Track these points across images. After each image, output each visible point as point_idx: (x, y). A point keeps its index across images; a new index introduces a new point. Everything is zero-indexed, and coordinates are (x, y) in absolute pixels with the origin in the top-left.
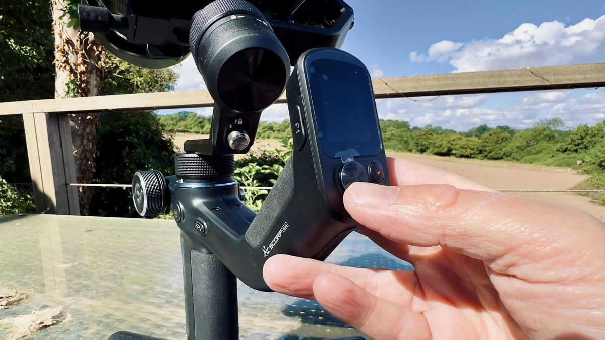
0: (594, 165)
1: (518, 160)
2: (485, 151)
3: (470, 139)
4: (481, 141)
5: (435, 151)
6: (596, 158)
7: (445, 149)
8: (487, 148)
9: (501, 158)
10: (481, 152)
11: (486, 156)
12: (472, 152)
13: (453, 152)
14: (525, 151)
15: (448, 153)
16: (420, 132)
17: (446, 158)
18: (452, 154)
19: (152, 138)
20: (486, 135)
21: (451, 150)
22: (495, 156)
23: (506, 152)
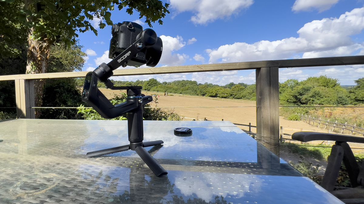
0: (285, 101)
1: (249, 99)
2: (233, 95)
3: (226, 89)
4: (231, 90)
5: (210, 95)
6: (285, 98)
7: (214, 94)
8: (234, 94)
9: (241, 98)
10: (231, 95)
11: (234, 97)
12: (227, 95)
13: (218, 95)
14: (252, 95)
15: (216, 96)
16: (202, 86)
17: (215, 98)
18: (218, 96)
19: (71, 89)
20: (233, 87)
21: (217, 95)
22: (238, 97)
23: (243, 95)
